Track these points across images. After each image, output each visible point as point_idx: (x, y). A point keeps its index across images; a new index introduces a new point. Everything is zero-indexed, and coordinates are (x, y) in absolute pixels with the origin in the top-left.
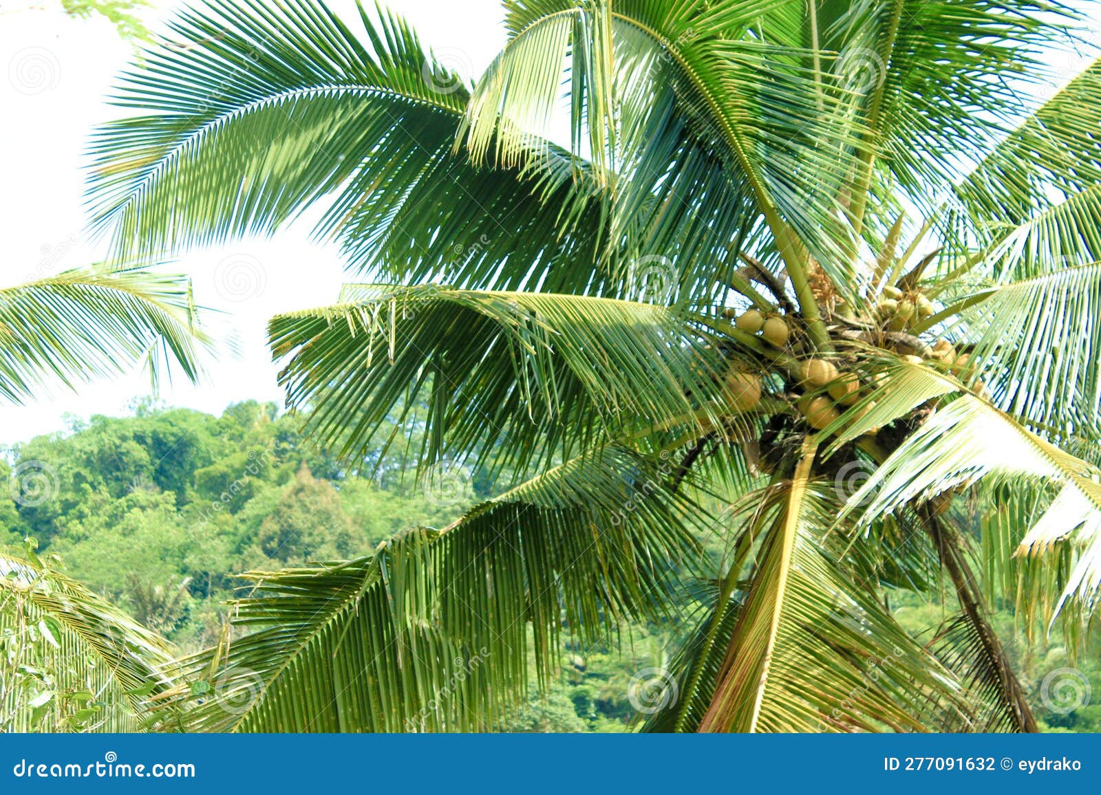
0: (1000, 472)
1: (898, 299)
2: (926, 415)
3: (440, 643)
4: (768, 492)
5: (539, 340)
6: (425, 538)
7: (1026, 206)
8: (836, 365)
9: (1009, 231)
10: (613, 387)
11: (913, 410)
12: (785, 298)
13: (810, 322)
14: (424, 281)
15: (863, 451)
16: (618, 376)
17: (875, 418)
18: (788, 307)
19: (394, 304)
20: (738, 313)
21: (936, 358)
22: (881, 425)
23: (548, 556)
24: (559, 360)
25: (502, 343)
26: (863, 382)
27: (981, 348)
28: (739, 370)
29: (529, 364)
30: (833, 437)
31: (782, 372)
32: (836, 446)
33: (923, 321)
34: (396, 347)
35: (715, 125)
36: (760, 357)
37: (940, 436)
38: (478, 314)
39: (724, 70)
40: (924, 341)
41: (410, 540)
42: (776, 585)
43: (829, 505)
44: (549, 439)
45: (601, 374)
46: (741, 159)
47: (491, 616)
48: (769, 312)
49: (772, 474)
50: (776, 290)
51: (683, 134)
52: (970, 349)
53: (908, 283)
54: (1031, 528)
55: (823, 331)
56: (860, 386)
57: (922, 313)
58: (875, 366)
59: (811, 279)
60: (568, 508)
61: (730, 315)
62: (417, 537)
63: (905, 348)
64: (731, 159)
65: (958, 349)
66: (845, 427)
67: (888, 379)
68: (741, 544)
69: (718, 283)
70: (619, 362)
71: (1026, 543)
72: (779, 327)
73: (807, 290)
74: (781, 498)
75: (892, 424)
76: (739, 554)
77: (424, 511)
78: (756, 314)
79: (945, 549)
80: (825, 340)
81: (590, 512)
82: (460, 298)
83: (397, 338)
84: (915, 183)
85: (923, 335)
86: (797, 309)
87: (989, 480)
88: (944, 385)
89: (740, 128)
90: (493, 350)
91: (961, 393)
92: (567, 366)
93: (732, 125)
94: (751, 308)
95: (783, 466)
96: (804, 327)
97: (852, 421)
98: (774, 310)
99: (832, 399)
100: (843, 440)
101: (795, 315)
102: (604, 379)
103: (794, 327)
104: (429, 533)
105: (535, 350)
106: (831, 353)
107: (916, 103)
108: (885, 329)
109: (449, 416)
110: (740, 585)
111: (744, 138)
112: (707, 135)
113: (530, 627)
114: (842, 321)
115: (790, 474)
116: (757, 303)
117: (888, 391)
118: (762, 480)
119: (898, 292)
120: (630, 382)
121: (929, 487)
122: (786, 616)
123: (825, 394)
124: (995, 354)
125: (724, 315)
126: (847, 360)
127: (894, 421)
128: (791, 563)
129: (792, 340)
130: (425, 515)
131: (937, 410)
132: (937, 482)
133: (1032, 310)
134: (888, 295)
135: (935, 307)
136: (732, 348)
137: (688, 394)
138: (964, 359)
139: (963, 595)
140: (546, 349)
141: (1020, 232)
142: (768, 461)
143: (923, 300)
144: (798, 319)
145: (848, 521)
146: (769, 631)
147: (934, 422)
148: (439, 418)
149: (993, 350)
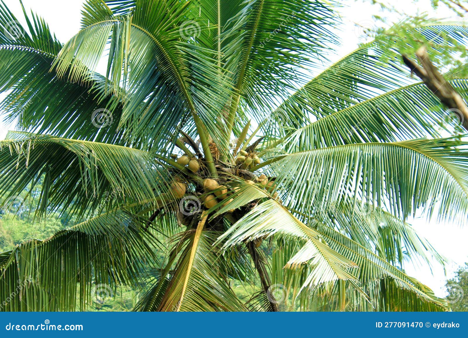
0: (282, 233)
1: (246, 156)
2: (254, 205)
3: (39, 289)
4: (186, 234)
5: (92, 163)
6: (36, 244)
7: (301, 122)
8: (218, 182)
9: (293, 131)
10: (123, 185)
11: (249, 203)
12: (199, 152)
13: (208, 163)
14: (44, 133)
15: (226, 219)
16: (125, 181)
17: (232, 206)
18: (200, 156)
19: (30, 143)
20: (178, 157)
21: (260, 182)
22: (234, 209)
23: (89, 255)
24: (100, 171)
25: (77, 162)
26: (229, 190)
27: (278, 179)
28: (177, 181)
29: (87, 172)
30: (215, 212)
31: (195, 183)
32: (215, 216)
33: (255, 166)
34: (29, 161)
35: (174, 76)
36: (186, 177)
37: (259, 215)
38: (66, 149)
39: (179, 54)
40: (255, 174)
41: (30, 245)
42: (186, 274)
43: (210, 241)
44: (93, 205)
45: (118, 179)
46: (185, 92)
47: (62, 279)
48: (191, 157)
49: (188, 226)
50: (195, 148)
51: (160, 79)
52: (274, 179)
53: (251, 149)
54: (293, 256)
55: (213, 167)
56: (228, 191)
57: (255, 162)
58: (234, 184)
59: (210, 145)
60: (100, 235)
61: (175, 157)
62: (33, 243)
63: (247, 177)
64: (180, 91)
65: (269, 178)
66: (220, 208)
67: (239, 189)
68: (172, 255)
69: (170, 143)
70: (126, 175)
71: (289, 263)
72: (195, 164)
73: (208, 149)
74: (190, 236)
75: (239, 209)
76: (171, 259)
77: (38, 230)
78: (186, 158)
79: (258, 263)
80: (214, 170)
81: (109, 238)
82: (59, 142)
83: (30, 157)
84: (256, 109)
85: (255, 172)
86: (203, 157)
87: (277, 235)
88: (262, 194)
89: (185, 79)
90: (72, 165)
91: (269, 198)
92: (103, 174)
93: (181, 77)
94: (184, 155)
95: (192, 222)
96: (206, 165)
97: (223, 206)
98: (194, 157)
99: (215, 196)
100: (218, 213)
101: (203, 159)
102: (119, 181)
103: (201, 164)
104: (38, 242)
105: (90, 166)
106: (216, 177)
107: (258, 74)
108: (240, 168)
109: (51, 191)
110: (171, 273)
111: (186, 83)
112: (170, 80)
113: (78, 285)
114: (222, 163)
115: (195, 226)
116: (187, 153)
117: (239, 195)
118: (184, 228)
119: (246, 153)
120: (130, 184)
121: (252, 236)
122: (189, 287)
123: (213, 194)
124: (283, 182)
125: (172, 157)
126: (222, 180)
127: (240, 207)
128: (193, 265)
129: (201, 170)
130: (39, 232)
131: (258, 204)
132: (255, 234)
133: (301, 164)
134: (242, 154)
135: (261, 161)
136: (175, 171)
137: (154, 190)
138: (271, 184)
139: (263, 282)
140: (95, 167)
141: (298, 132)
142: (186, 220)
143: (256, 157)
144: (204, 161)
145: (217, 248)
146: (181, 293)
147: (257, 209)
148: (46, 192)
149: (283, 180)
